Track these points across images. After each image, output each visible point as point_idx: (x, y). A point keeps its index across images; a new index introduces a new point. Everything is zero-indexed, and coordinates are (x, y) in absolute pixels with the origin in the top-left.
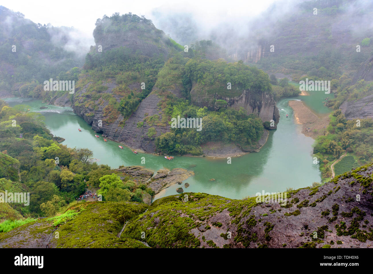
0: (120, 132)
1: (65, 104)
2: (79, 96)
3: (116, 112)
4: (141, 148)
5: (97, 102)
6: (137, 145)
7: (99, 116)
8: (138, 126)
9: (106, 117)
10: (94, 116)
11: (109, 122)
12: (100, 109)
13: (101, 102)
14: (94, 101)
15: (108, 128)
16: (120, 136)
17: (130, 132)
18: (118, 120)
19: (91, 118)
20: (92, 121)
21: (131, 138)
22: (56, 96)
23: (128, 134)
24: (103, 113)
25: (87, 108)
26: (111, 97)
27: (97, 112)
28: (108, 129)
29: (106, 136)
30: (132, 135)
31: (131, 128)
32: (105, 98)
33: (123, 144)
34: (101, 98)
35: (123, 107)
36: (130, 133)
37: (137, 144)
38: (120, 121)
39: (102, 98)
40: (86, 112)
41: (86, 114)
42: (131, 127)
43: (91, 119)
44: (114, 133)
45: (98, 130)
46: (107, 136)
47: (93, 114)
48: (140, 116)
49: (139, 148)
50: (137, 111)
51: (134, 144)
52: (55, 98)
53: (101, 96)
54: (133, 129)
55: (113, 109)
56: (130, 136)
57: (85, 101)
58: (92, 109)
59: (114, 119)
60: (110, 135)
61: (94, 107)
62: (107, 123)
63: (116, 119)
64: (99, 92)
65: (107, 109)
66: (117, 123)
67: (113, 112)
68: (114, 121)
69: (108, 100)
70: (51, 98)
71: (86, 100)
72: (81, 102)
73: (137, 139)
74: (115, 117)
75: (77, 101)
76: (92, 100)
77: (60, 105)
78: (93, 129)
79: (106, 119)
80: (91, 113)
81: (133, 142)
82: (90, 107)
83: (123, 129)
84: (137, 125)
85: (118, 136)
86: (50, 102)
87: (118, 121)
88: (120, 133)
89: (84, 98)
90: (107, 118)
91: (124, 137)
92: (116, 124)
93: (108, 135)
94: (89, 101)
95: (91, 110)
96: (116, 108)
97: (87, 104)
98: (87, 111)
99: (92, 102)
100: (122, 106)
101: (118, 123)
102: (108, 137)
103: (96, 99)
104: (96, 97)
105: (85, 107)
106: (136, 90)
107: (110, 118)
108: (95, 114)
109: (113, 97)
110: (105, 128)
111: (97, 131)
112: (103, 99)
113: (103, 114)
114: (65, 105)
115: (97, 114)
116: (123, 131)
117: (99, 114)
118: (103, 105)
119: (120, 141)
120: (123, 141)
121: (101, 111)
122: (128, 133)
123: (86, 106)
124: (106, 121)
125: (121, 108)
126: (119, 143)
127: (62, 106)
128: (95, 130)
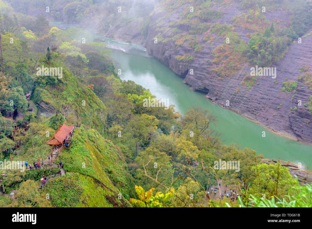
0: (245, 96)
1: (132, 38)
2: (164, 26)
3: (239, 57)
4: (290, 131)
5: (199, 38)
6: (281, 124)
7: (203, 62)
8: (284, 88)
9: (218, 64)
10: (193, 61)
11: (223, 73)
12: (206, 51)
13: (209, 38)
14: (193, 36)
15: (219, 84)
16: (243, 102)
17: (265, 97)
18: (240, 72)
19: (187, 64)
20: (186, 70)
21: (267, 108)
22: (119, 25)
23: (261, 100)
24: (212, 57)
25: (180, 46)
26: (229, 30)
27: (199, 55)
28: (220, 86)
29: (214, 99)
30: (270, 104)
31: (268, 90)
32: (216, 31)
33: (250, 117)
34: (209, 31)
35: (254, 51)
36: (267, 99)
37: (281, 122)
38: (244, 75)
39: (211, 31)
40: (177, 53)
41: (178, 57)
42: (269, 88)
43: (185, 66)
44: (231, 95)
45: (200, 86)
46: (217, 99)
47: (191, 58)
48: (290, 71)
49: (284, 130)
50: (282, 60)
51: (275, 121)
52: (117, 27)
53: (209, 28)
54: (273, 92)
55: (233, 53)
56: (265, 104)
57: (174, 35)
58: (190, 48)
59: (234, 69)
60: (223, 97)
61: (195, 45)
62: (219, 76)
63: (238, 70)
64: (206, 20)
65: (220, 51)
66: (239, 77)
67: (231, 57)
68: (233, 73)
69: (222, 34)
70: (109, 27)
71: (177, 33)
72: (168, 37)
73: (280, 112)
74: (237, 66)
75: (160, 34)
76: (190, 34)
77: (124, 39)
78: (187, 84)
79: (218, 68)
80: (186, 56)
81: (271, 117)
82: (186, 45)
83: (250, 91)
84: (283, 85)
85: (239, 102)
86: (107, 34)
87: (240, 75)
88: (243, 97)
89: (174, 30)
90: (220, 66)
91: (254, 106)
92: (238, 80)
93: (220, 97)
94: (184, 34)
95: (187, 51)
96: (239, 50)
97: (181, 40)
98: (178, 51)
99: (189, 37)
100: (254, 48)
101: (241, 79)
102: (218, 101)
103: (198, 32)
104: (200, 29)
105: (176, 45)
106: (278, 23)
107: (225, 67)
108: (196, 57)
109: (234, 31)
110: (214, 84)
111: (197, 88)
112: (213, 33)
113: (213, 59)
114: (132, 41)
115: (200, 57)
116: (251, 95)
117: (203, 58)
118: (213, 43)
119: (243, 112)
120: (249, 111)
121: (208, 54)
122: (263, 98)
123: (178, 44)
124: (216, 73)
125: (251, 52)
126: (240, 114)
127: (127, 42)
128: (191, 86)
